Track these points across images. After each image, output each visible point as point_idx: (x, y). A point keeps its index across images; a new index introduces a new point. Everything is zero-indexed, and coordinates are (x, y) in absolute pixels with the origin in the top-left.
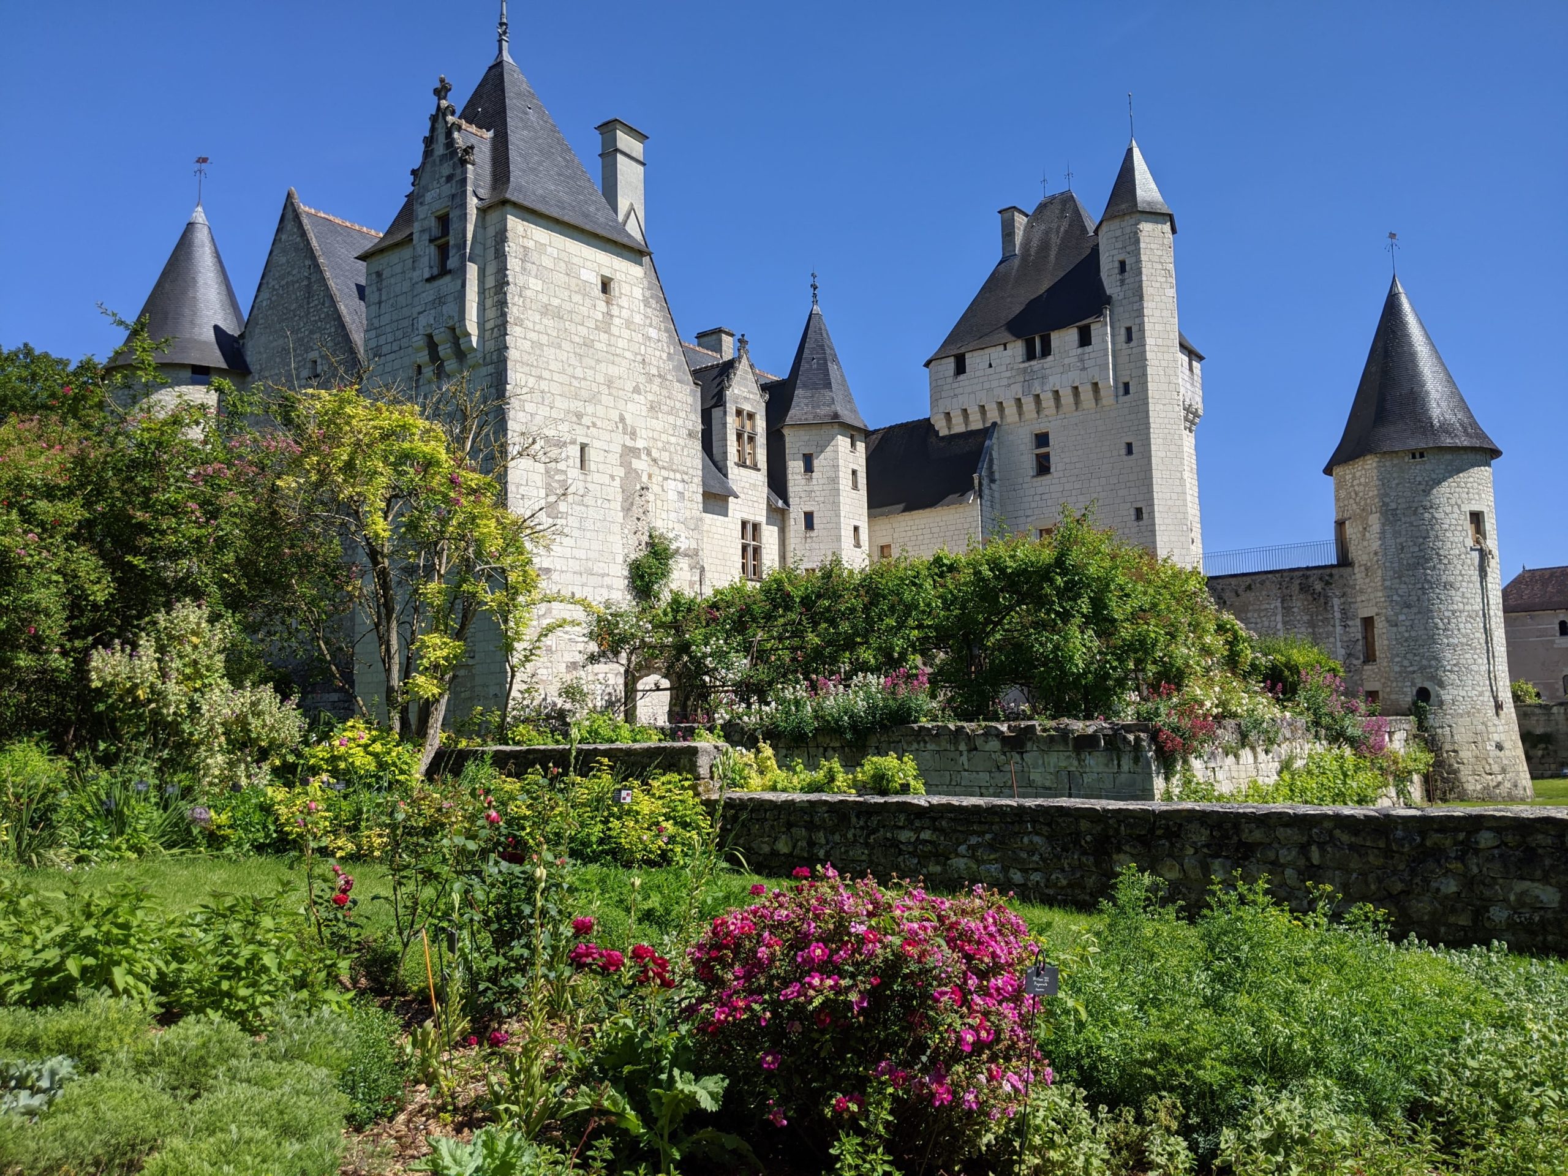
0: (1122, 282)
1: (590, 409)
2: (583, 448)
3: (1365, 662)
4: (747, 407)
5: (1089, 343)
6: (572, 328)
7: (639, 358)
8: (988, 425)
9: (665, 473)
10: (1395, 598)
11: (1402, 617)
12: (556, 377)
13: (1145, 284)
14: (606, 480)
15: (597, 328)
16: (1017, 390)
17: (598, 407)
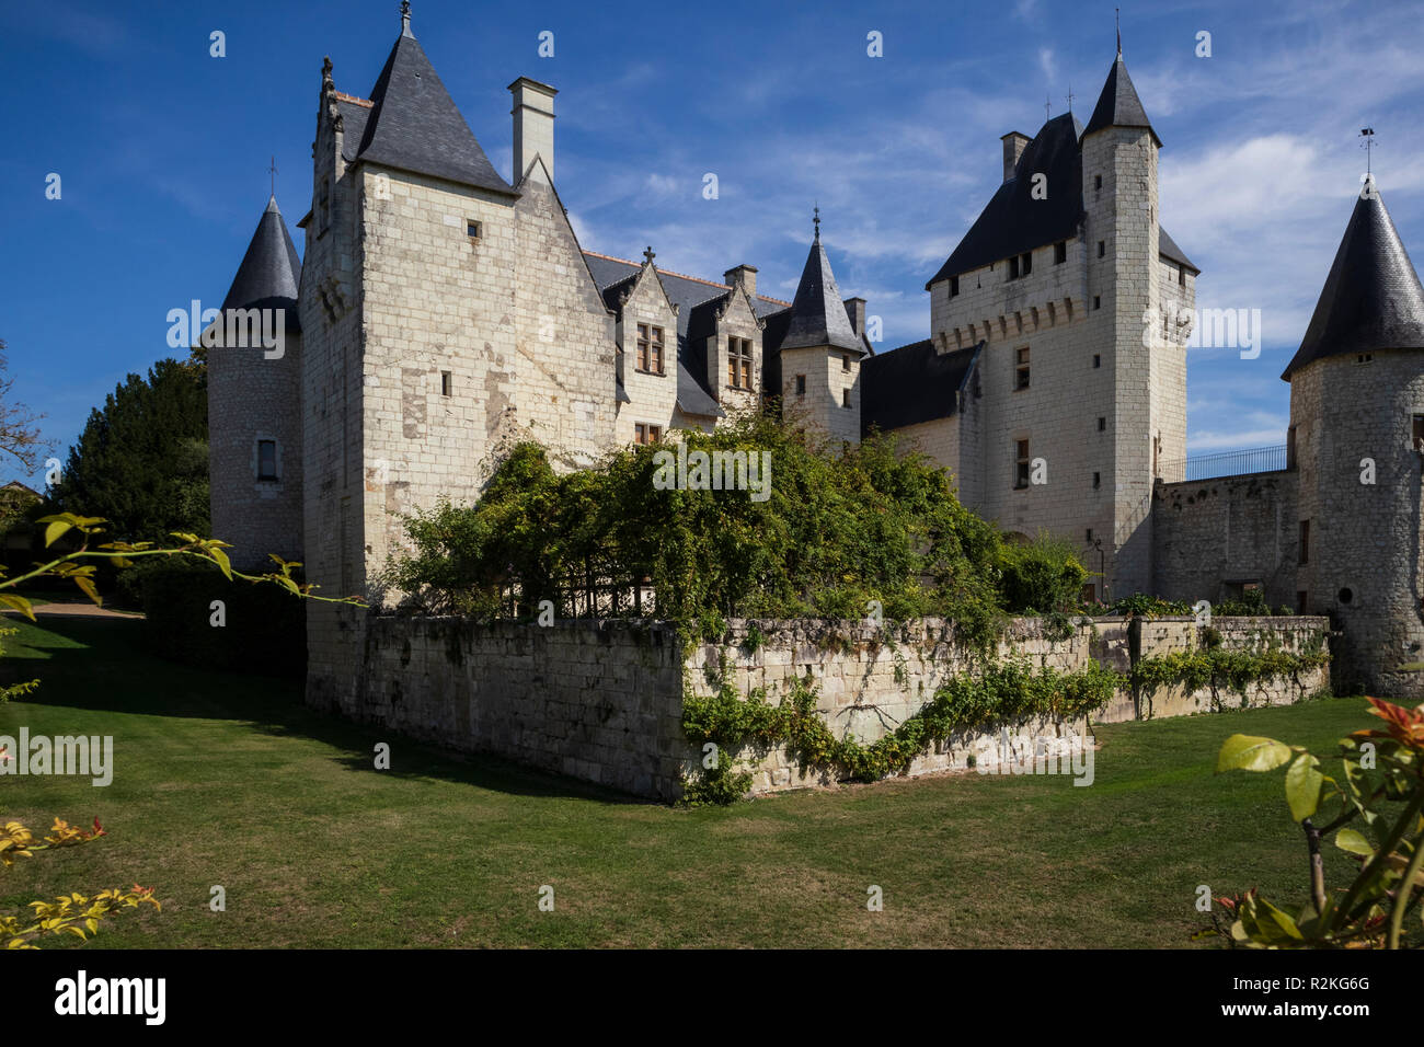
0: (1098, 197)
1: (452, 340)
2: (446, 376)
3: (1299, 565)
4: (742, 335)
5: (1064, 260)
6: (434, 269)
7: (508, 292)
8: (977, 343)
9: (571, 395)
10: (1329, 502)
11: (1333, 521)
12: (415, 313)
13: (1118, 198)
14: (470, 402)
15: (461, 267)
16: (1001, 308)
17: (461, 338)
